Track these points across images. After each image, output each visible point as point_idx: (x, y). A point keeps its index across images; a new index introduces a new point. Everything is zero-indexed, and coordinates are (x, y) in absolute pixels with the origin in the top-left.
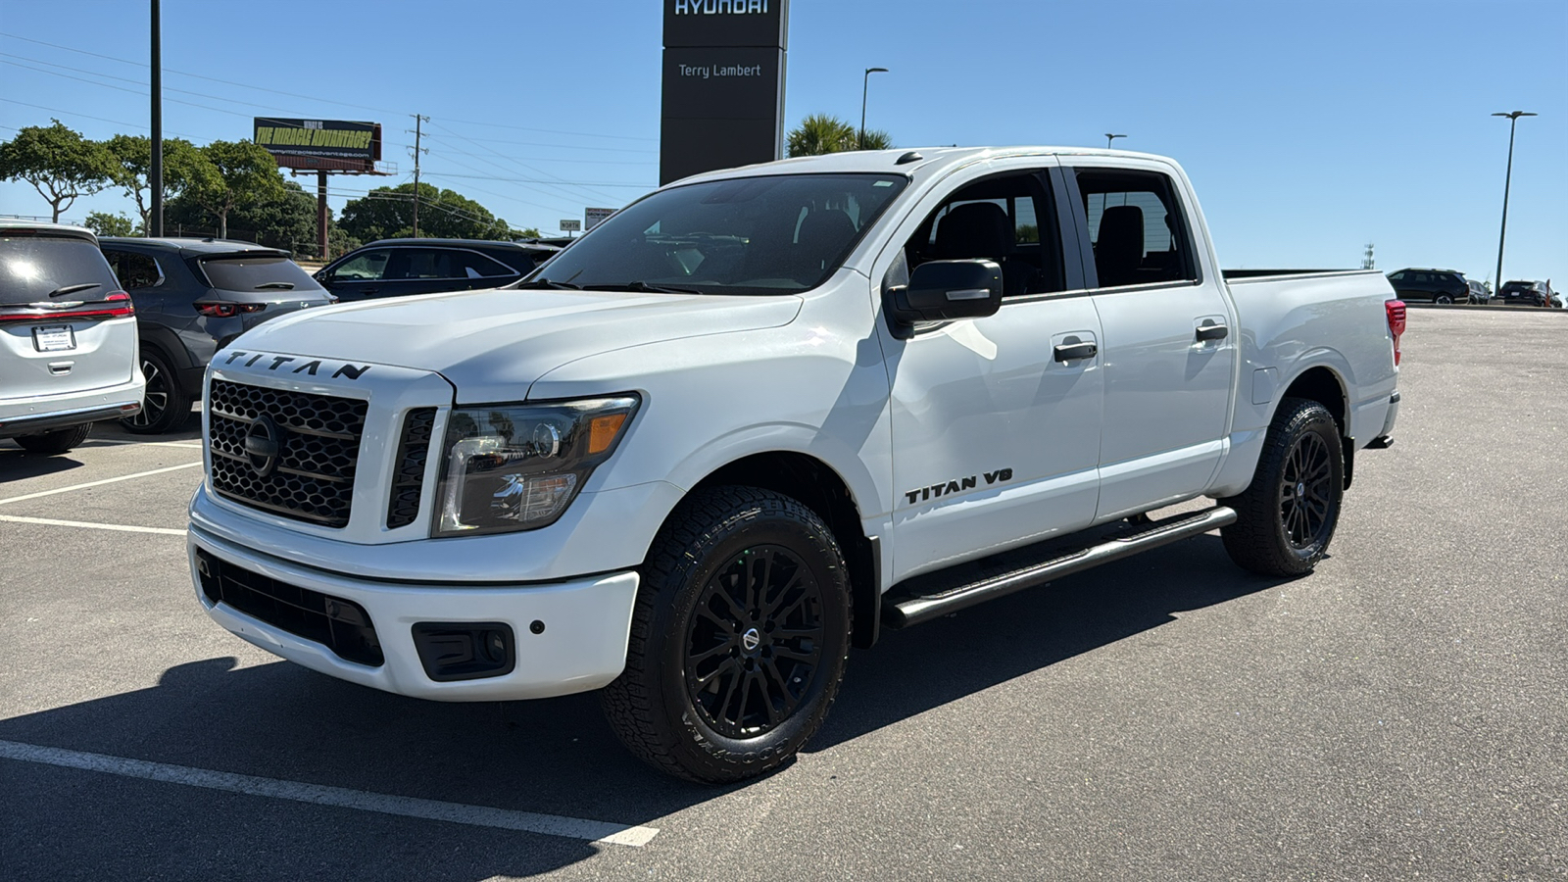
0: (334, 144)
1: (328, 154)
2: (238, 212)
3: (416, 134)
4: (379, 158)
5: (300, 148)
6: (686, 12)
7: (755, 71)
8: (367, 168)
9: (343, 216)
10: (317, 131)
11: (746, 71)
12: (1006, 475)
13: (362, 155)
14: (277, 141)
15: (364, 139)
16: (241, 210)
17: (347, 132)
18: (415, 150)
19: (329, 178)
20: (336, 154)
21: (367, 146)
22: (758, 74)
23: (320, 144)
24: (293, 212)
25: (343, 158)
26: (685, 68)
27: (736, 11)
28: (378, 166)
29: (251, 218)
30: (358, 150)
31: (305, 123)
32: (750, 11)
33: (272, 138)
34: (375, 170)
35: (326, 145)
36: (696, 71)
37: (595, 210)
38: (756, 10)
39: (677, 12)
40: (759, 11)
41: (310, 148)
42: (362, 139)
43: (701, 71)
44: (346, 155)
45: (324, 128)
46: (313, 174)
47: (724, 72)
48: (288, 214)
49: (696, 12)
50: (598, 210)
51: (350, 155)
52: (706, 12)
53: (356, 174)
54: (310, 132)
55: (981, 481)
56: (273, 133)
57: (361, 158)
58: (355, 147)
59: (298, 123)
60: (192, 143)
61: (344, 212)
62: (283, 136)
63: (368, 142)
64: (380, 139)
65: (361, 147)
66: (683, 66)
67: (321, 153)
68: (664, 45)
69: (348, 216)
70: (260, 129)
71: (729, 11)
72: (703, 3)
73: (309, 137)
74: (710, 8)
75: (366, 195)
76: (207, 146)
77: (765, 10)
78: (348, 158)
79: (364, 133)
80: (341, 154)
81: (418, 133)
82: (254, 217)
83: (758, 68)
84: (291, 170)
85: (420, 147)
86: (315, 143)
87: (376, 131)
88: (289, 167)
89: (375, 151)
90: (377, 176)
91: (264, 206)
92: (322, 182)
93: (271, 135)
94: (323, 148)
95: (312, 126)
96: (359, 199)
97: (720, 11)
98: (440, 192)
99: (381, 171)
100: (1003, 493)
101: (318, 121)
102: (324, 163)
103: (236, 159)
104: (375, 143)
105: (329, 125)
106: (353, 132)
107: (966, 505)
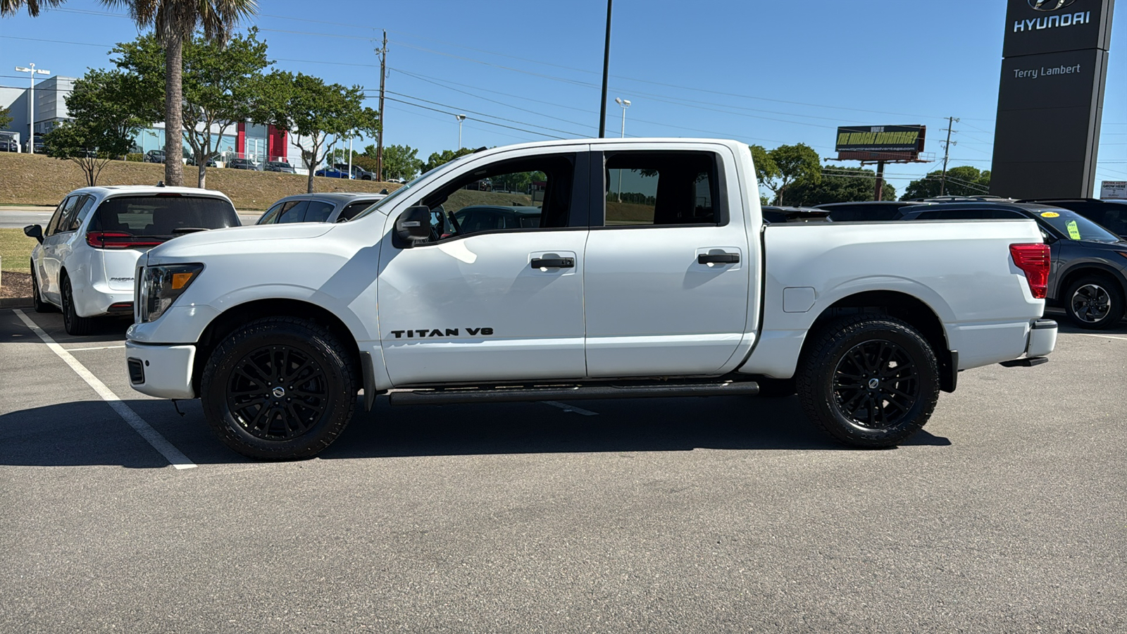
0: (890, 142)
1: (886, 149)
2: (828, 192)
3: (948, 131)
4: (922, 150)
5: (867, 146)
6: (1022, 30)
7: (1075, 69)
8: (912, 158)
9: (906, 192)
10: (879, 134)
11: (1068, 70)
12: (487, 332)
13: (909, 149)
14: (852, 142)
15: (912, 137)
16: (830, 190)
17: (901, 133)
18: (946, 143)
19: (886, 166)
20: (891, 149)
21: (914, 142)
22: (1078, 71)
23: (881, 143)
24: (866, 191)
25: (896, 151)
26: (1018, 72)
27: (1062, 24)
28: (921, 156)
29: (837, 195)
30: (907, 145)
31: (872, 128)
32: (1074, 23)
33: (848, 140)
34: (919, 159)
35: (885, 143)
36: (1027, 73)
37: (1111, 182)
38: (1080, 21)
39: (1015, 30)
40: (1082, 22)
41: (874, 146)
42: (911, 137)
43: (1031, 73)
44: (898, 149)
45: (884, 131)
46: (875, 163)
47: (1050, 72)
48: (862, 192)
49: (1030, 29)
50: (1114, 182)
51: (901, 149)
52: (1038, 27)
53: (906, 162)
54: (875, 134)
55: (463, 333)
56: (849, 137)
57: (910, 151)
58: (905, 143)
59: (867, 129)
60: (763, 147)
61: (907, 189)
62: (856, 139)
63: (915, 139)
64: (924, 137)
65: (910, 143)
66: (1017, 71)
67: (880, 149)
68: (1003, 56)
69: (910, 193)
70: (841, 134)
71: (1057, 25)
72: (1036, 21)
73: (874, 138)
74: (1042, 24)
75: (925, 177)
76: (776, 149)
77: (1087, 21)
78: (900, 151)
79: (913, 133)
80: (895, 149)
81: (950, 131)
82: (839, 195)
83: (1078, 66)
84: (860, 162)
85: (950, 140)
86: (877, 142)
87: (921, 131)
88: (858, 160)
89: (920, 145)
90: (920, 163)
91: (846, 188)
92: (881, 169)
93: (847, 138)
94: (883, 145)
95: (876, 130)
96: (919, 180)
97: (1050, 26)
98: (981, 173)
99: (922, 159)
100: (485, 342)
101: (881, 126)
102: (883, 154)
103: (790, 157)
104: (920, 140)
105: (888, 129)
106: (904, 133)
107: (450, 345)
